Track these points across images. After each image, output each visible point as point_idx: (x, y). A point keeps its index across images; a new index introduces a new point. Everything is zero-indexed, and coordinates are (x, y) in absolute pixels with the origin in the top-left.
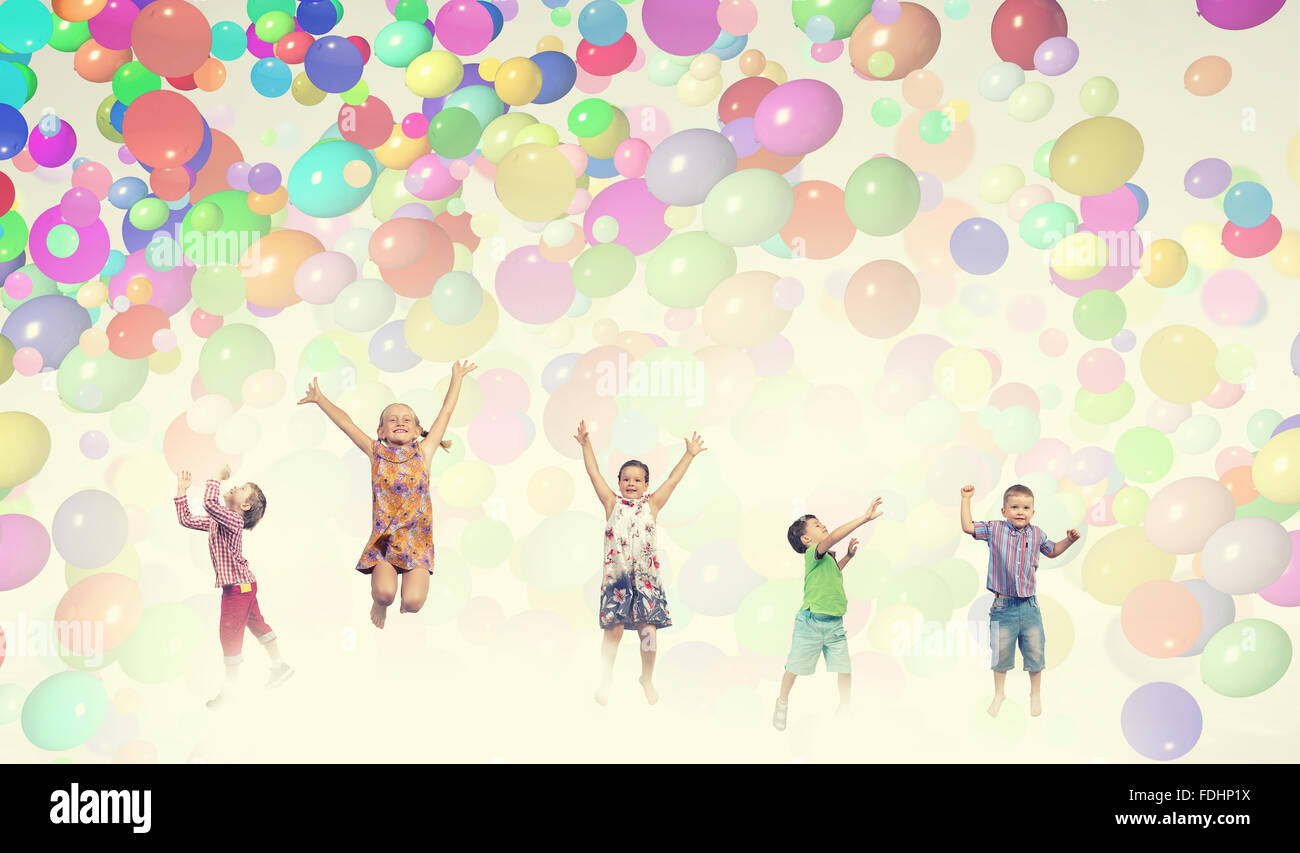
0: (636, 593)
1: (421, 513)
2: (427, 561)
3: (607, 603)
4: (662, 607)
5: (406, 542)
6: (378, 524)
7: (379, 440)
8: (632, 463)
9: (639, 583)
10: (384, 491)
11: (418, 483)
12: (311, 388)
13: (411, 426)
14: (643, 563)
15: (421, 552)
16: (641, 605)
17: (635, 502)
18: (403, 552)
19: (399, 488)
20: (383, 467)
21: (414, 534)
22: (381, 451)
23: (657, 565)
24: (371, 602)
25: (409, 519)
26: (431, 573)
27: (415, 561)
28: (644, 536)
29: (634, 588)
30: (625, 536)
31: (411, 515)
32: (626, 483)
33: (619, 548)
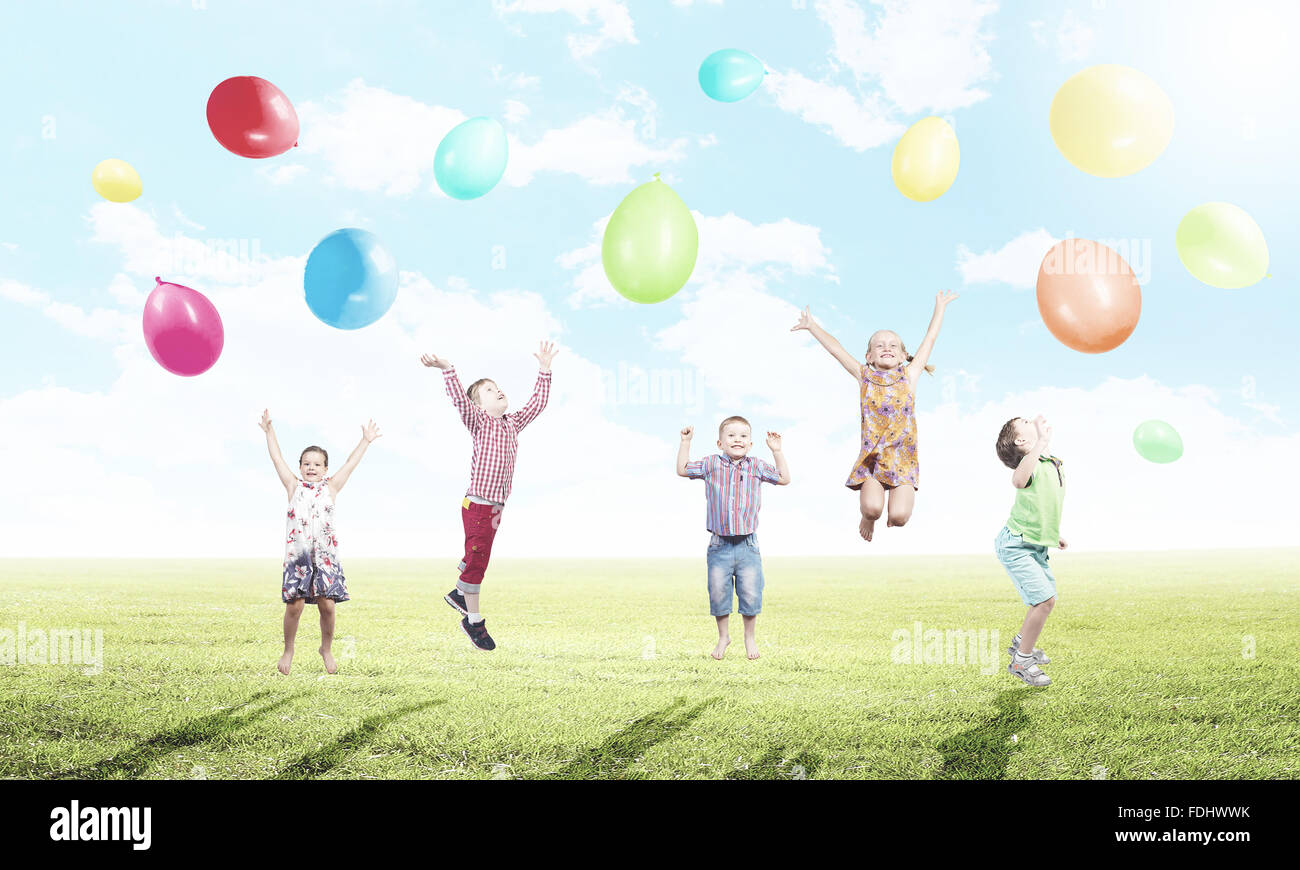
0: (316, 569)
1: (907, 433)
2: (912, 478)
3: (289, 579)
4: (340, 582)
5: (893, 461)
6: (866, 443)
7: (868, 364)
8: (312, 449)
9: (318, 561)
10: (872, 413)
11: (904, 405)
12: (803, 316)
13: (897, 351)
14: (323, 542)
15: (906, 469)
16: (321, 581)
17: (316, 485)
18: (890, 469)
19: (886, 410)
20: (871, 390)
21: (901, 452)
22: (869, 375)
23: (335, 544)
24: (860, 516)
25: (896, 439)
26: (916, 489)
27: (901, 478)
28: (324, 517)
29: (314, 564)
30: (306, 517)
31: (897, 435)
32: (307, 467)
33: (301, 528)
